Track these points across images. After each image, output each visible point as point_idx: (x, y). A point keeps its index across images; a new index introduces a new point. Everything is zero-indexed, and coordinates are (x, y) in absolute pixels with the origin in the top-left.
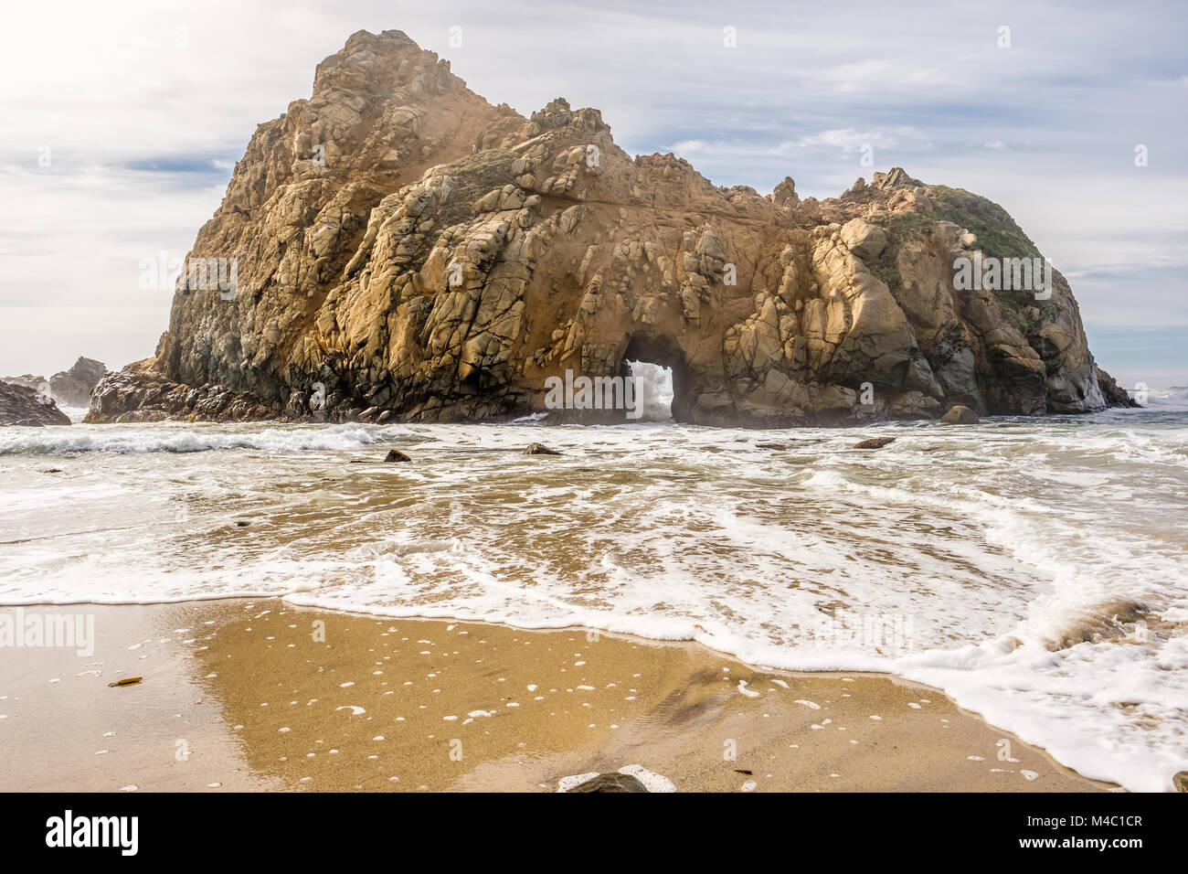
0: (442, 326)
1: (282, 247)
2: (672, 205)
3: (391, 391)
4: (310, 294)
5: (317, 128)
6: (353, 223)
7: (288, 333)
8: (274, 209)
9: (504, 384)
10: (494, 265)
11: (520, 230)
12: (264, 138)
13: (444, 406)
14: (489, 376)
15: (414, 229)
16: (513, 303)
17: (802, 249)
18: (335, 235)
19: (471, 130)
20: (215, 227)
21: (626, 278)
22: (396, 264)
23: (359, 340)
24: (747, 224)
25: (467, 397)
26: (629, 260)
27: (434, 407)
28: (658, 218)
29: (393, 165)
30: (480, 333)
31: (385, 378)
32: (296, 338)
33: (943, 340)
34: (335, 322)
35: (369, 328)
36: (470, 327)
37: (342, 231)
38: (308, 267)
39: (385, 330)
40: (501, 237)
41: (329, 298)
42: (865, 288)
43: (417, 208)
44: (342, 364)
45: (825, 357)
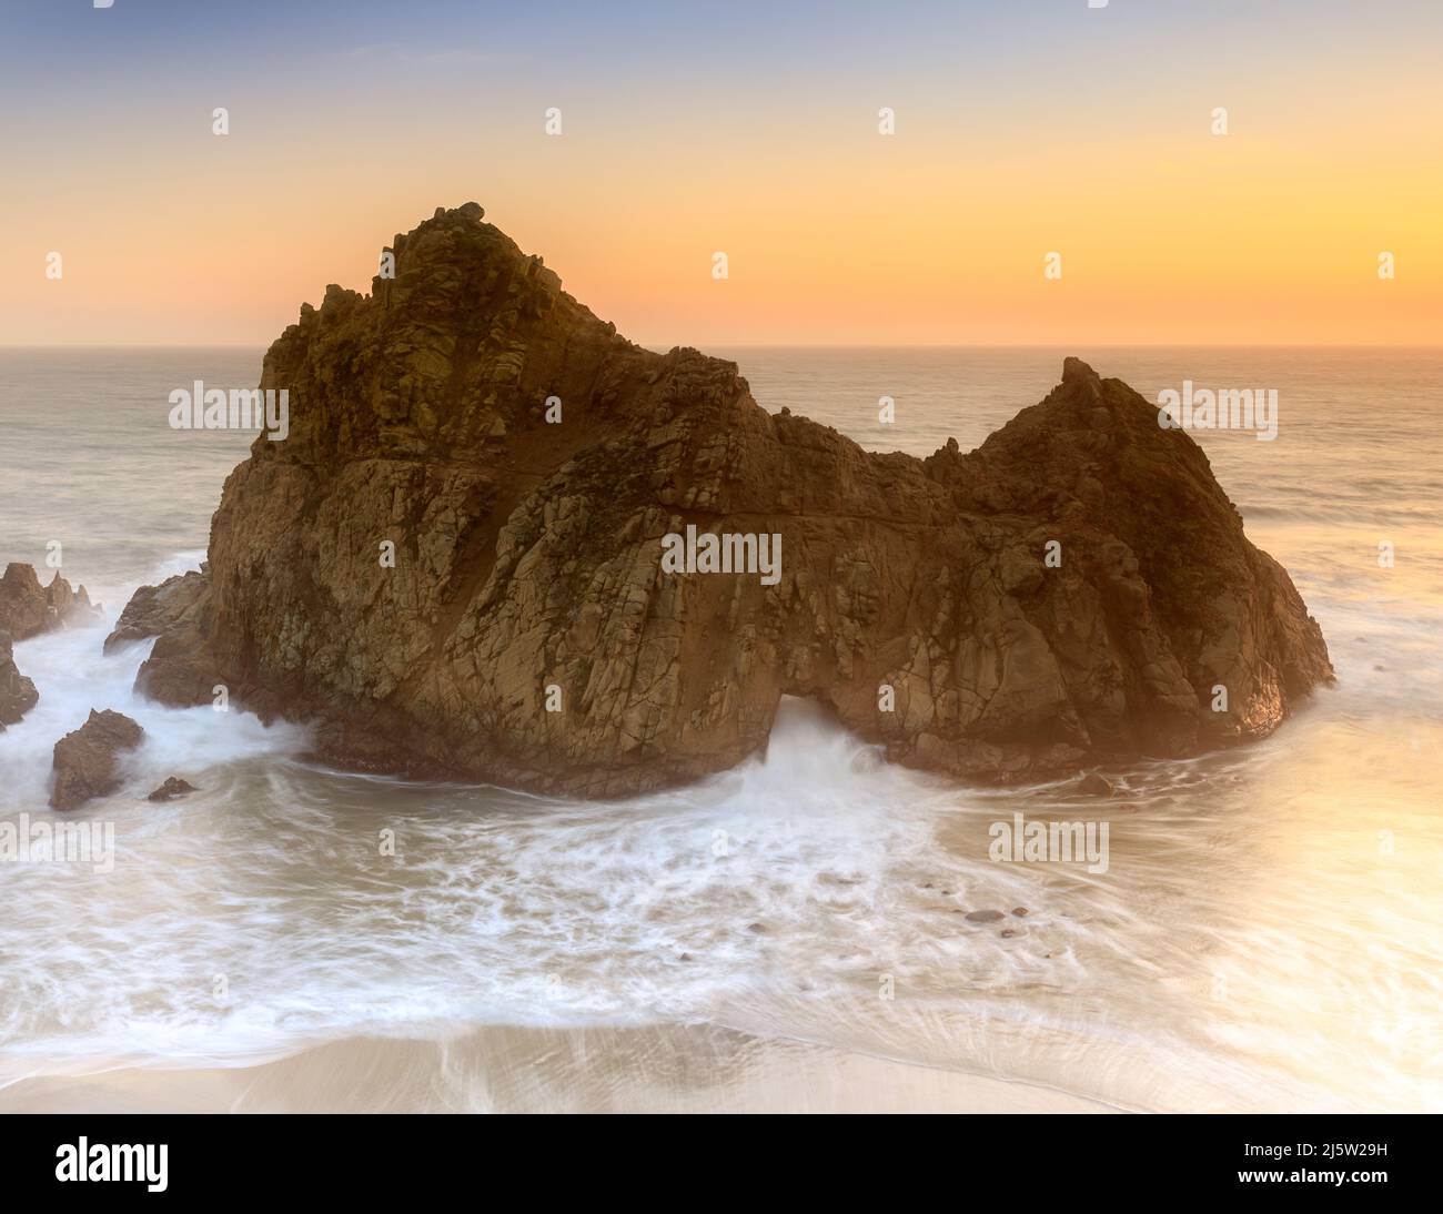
0: (605, 698)
2: (821, 509)
4: (435, 620)
7: (416, 667)
9: (665, 753)
10: (650, 622)
13: (609, 779)
14: (651, 747)
16: (669, 666)
18: (454, 547)
21: (778, 624)
22: (547, 621)
23: (512, 700)
24: (903, 531)
25: (631, 768)
26: (780, 600)
27: (600, 781)
28: (808, 531)
29: (501, 440)
30: (640, 702)
31: (545, 745)
32: (424, 671)
35: (525, 689)
36: (629, 696)
37: (461, 541)
38: (429, 587)
39: (541, 694)
40: (651, 587)
41: (462, 632)
42: (1018, 639)
43: (561, 549)
44: (492, 719)
45: (975, 713)
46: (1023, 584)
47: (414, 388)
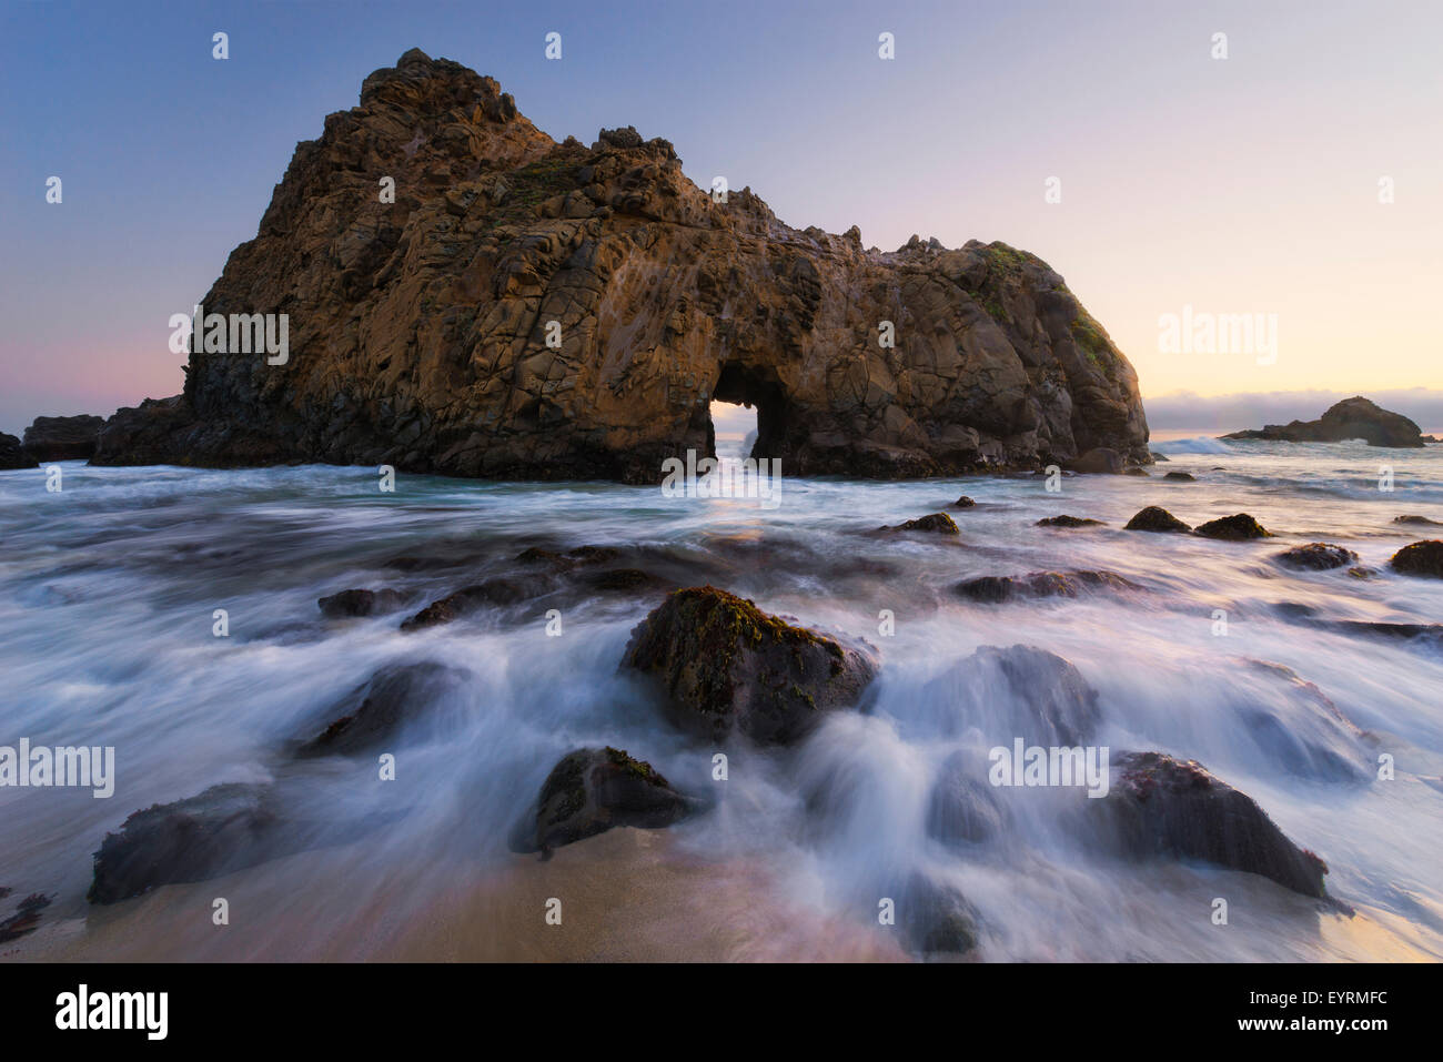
0: (488, 340)
1: (306, 257)
3: (422, 424)
5: (357, 137)
7: (303, 357)
8: (304, 224)
9: (571, 417)
10: (559, 272)
11: (590, 237)
13: (490, 445)
14: (552, 406)
15: (457, 227)
16: (583, 318)
18: (368, 245)
20: (248, 250)
22: (430, 266)
23: (380, 360)
25: (521, 434)
27: (477, 447)
30: (541, 351)
31: (413, 409)
32: (313, 362)
33: (1046, 379)
34: (358, 341)
35: (393, 344)
36: (526, 344)
37: (378, 242)
38: (333, 279)
39: (414, 348)
40: (567, 241)
41: (353, 313)
42: (977, 319)
43: (462, 204)
44: (362, 394)
45: (940, 394)
46: (973, 272)
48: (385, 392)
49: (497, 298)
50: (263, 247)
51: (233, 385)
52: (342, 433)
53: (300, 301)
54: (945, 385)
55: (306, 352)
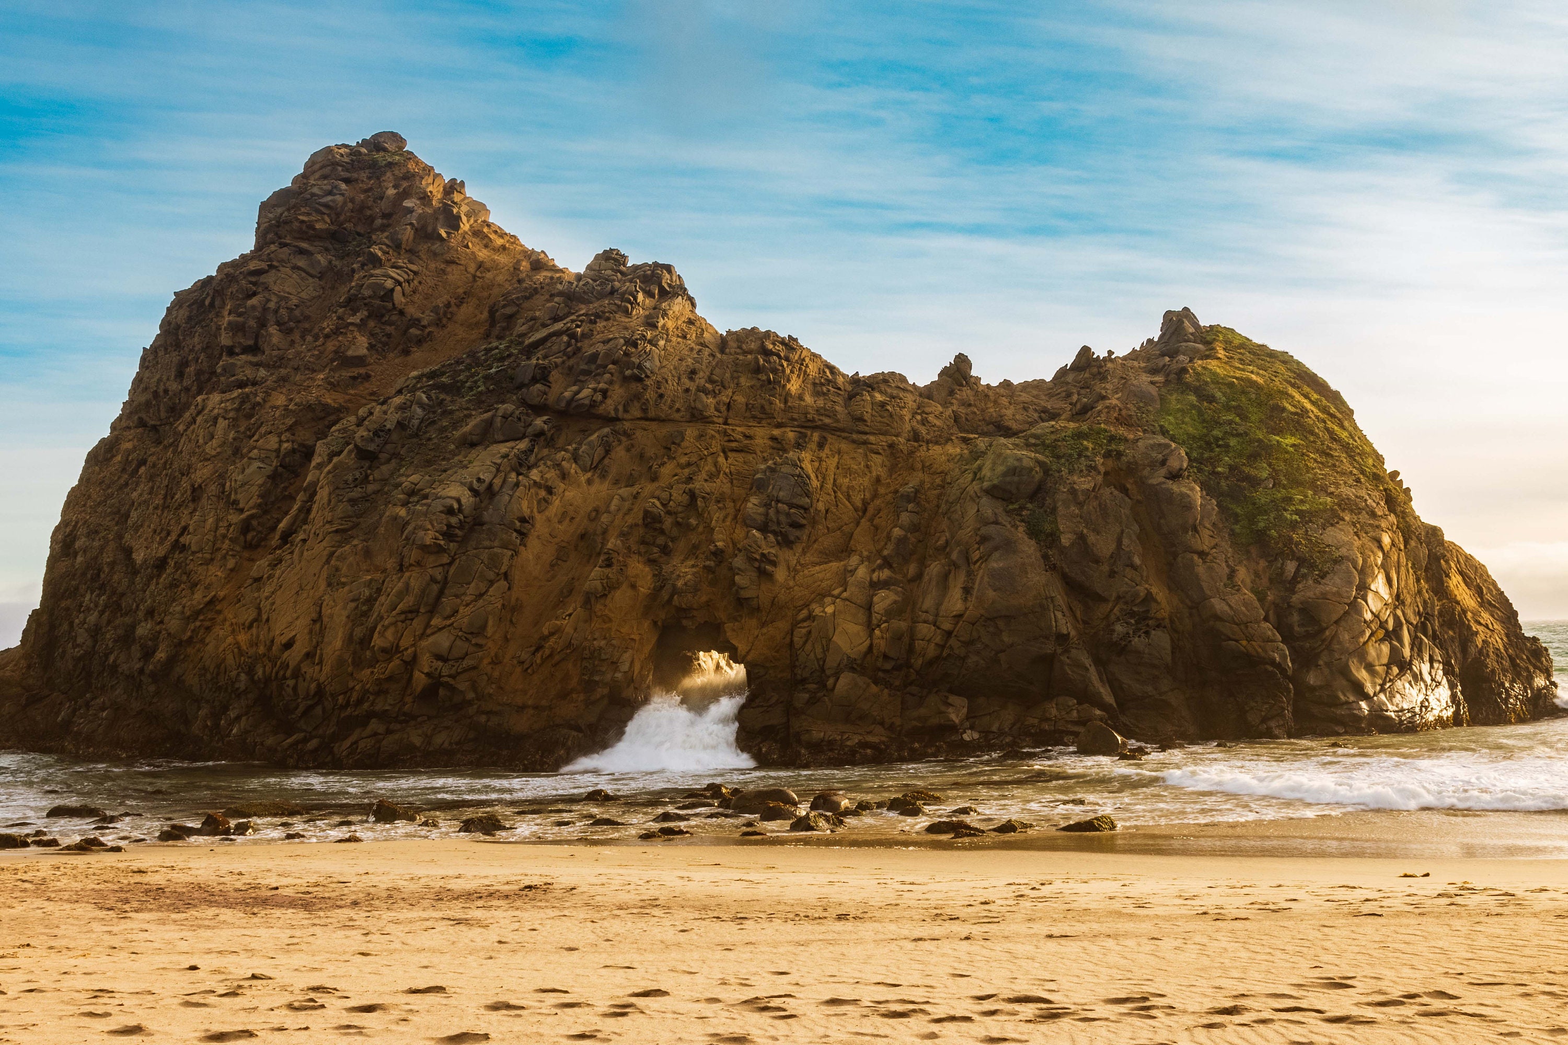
0: (391, 619)
1: (196, 492)
2: (754, 417)
3: (324, 709)
4: (231, 564)
5: (253, 307)
6: (297, 456)
7: (198, 624)
8: (188, 432)
9: (474, 700)
10: (472, 530)
11: (513, 475)
12: (183, 313)
13: (389, 732)
14: (452, 689)
15: (367, 476)
17: (938, 481)
18: (269, 477)
19: (485, 294)
20: (110, 450)
21: (661, 540)
22: (337, 531)
23: (284, 639)
24: (865, 443)
25: (420, 719)
26: (669, 513)
27: (375, 734)
28: (729, 441)
29: (360, 361)
30: (440, 629)
31: (316, 694)
32: (208, 630)
33: (1118, 619)
34: (259, 610)
35: (298, 622)
36: (428, 621)
37: (280, 469)
38: (230, 525)
39: (318, 625)
40: (482, 488)
41: (254, 573)
42: (996, 549)
43: (372, 447)
44: (264, 672)
45: (932, 651)
46: (1008, 479)
47: (265, 309)
48: (288, 673)
49: (401, 568)
50: (129, 445)
51: (111, 653)
52: (244, 718)
53: (194, 553)
54: (938, 639)
55: (201, 617)
